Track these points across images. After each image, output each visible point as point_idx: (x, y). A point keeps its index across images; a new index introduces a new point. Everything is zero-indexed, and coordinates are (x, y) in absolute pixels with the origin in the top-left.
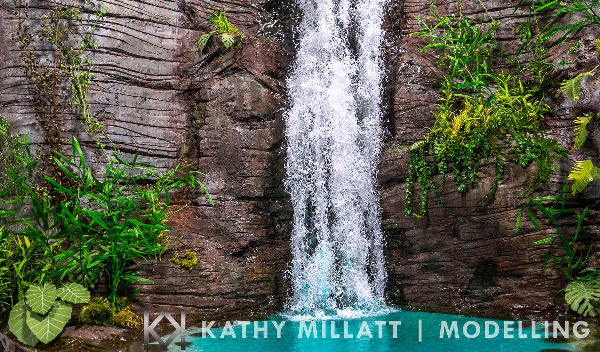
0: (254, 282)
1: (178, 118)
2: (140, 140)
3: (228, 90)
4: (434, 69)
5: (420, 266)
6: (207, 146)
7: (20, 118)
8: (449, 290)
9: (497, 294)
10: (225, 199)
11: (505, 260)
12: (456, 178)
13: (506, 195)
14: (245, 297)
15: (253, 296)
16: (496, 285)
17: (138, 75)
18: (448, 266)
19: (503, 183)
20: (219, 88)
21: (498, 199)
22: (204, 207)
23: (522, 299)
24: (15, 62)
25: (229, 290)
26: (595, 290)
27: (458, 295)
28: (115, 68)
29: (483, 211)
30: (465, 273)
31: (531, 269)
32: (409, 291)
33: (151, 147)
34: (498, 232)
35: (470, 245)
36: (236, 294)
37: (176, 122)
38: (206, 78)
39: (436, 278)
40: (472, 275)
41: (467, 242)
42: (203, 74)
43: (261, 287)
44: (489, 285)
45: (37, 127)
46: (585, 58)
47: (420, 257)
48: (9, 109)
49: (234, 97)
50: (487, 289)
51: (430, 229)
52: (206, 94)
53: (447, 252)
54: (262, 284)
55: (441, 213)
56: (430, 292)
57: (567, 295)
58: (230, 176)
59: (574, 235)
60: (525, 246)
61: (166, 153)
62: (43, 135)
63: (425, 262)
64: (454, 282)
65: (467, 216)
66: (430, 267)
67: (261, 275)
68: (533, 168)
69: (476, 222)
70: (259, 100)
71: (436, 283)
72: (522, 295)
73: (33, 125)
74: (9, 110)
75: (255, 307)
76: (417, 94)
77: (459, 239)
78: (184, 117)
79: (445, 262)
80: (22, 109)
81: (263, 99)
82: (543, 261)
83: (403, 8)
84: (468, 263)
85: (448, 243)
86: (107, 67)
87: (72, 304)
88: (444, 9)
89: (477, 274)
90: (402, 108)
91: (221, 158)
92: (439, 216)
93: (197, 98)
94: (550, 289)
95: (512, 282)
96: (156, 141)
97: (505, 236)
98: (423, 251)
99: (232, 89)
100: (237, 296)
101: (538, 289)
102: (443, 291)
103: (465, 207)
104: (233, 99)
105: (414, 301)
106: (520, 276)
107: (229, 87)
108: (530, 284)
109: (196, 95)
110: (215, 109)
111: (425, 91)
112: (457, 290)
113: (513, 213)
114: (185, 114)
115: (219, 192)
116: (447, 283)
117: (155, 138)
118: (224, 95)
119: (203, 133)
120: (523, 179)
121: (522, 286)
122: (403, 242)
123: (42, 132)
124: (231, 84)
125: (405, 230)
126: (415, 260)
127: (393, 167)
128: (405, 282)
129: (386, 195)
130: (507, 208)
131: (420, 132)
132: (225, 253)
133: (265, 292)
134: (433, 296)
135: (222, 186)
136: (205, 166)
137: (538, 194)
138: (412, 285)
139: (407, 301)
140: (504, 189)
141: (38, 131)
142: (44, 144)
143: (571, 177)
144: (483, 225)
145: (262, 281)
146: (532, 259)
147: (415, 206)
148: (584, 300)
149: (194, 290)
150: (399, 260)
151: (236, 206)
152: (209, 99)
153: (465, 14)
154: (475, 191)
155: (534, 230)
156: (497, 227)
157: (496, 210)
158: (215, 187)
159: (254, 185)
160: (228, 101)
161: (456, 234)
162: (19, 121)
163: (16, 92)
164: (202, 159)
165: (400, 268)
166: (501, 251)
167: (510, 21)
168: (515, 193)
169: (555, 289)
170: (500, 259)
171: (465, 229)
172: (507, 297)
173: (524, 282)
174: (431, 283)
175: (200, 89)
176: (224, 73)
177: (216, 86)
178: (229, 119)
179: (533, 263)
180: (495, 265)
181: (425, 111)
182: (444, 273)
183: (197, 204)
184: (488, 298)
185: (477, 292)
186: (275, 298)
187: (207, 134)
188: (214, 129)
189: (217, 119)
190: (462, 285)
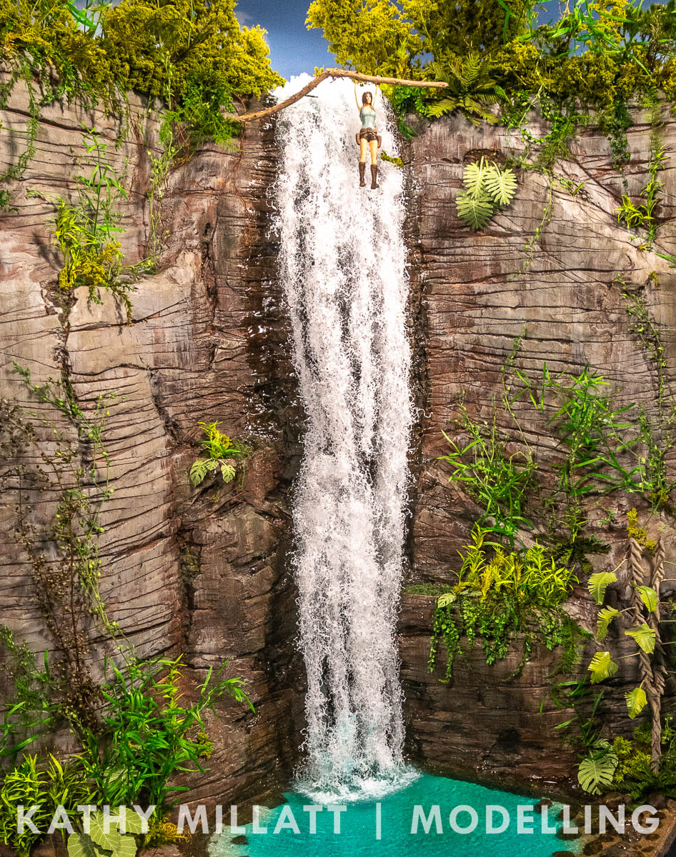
0: (259, 749)
1: (171, 571)
2: (140, 616)
3: (228, 533)
4: (462, 495)
5: (441, 725)
6: (202, 598)
7: (25, 625)
8: (471, 753)
9: (518, 763)
10: (225, 659)
11: (527, 732)
12: (484, 649)
13: (532, 673)
14: (254, 769)
15: (260, 766)
16: (518, 754)
17: (134, 539)
18: (471, 728)
19: (530, 660)
20: (216, 531)
21: (525, 675)
22: (201, 670)
23: (541, 770)
24: (10, 557)
25: (239, 767)
26: (603, 770)
27: (479, 758)
28: (117, 544)
29: (509, 684)
30: (488, 738)
31: (550, 744)
32: (428, 748)
33: (150, 619)
34: (521, 705)
35: (493, 713)
36: (246, 769)
37: (169, 577)
38: (199, 517)
39: (458, 739)
40: (495, 741)
41: (491, 709)
42: (196, 511)
43: (266, 753)
44: (511, 752)
45: (45, 634)
46: (616, 523)
47: (442, 715)
48: (8, 613)
49: (236, 543)
50: (509, 755)
51: (453, 689)
52: (200, 536)
53: (470, 715)
54: (267, 749)
55: (466, 676)
56: (451, 752)
57: (580, 774)
58: (230, 632)
59: (592, 713)
60: (546, 723)
61: (162, 620)
62: (52, 641)
63: (447, 722)
64: (477, 746)
65: (493, 685)
66: (453, 727)
67: (265, 739)
68: (559, 651)
69: (501, 692)
70: (261, 537)
71: (457, 744)
72: (541, 767)
73: (41, 632)
74: (8, 615)
75: (262, 778)
76: (441, 521)
77: (483, 704)
78: (175, 568)
79: (468, 724)
80: (26, 613)
81: (266, 536)
82: (561, 738)
83: (425, 398)
84: (491, 729)
85: (471, 707)
86: (110, 547)
87: (133, 834)
88: (474, 410)
89: (499, 740)
90: (422, 533)
91: (219, 611)
92: (464, 679)
93: (188, 539)
94: (565, 762)
95: (532, 753)
96: (153, 609)
97: (529, 711)
98: (444, 709)
99: (233, 533)
100: (248, 771)
101: (555, 761)
102: (465, 753)
103: (491, 675)
104: (235, 545)
105: (433, 759)
106: (540, 748)
107: (230, 530)
108: (548, 757)
109: (187, 535)
110: (213, 556)
111: (450, 520)
112: (479, 754)
113: (537, 691)
114: (176, 563)
115: (218, 651)
116: (469, 745)
117: (151, 606)
118: (223, 539)
119: (197, 583)
120: (548, 660)
121: (541, 758)
122: (422, 694)
123: (50, 638)
124: (232, 527)
125: (426, 684)
126: (436, 718)
127: (414, 616)
128: (425, 737)
129: (405, 644)
130: (532, 684)
131: (443, 567)
132: (228, 721)
133: (270, 757)
134: (453, 757)
135: (221, 645)
136: (198, 621)
137: (559, 676)
138: (431, 742)
139: (426, 758)
140: (531, 667)
141: (46, 637)
142: (54, 650)
143: (591, 667)
144: (508, 696)
145: (267, 745)
146: (551, 736)
147: (439, 665)
148: (593, 780)
149: (212, 778)
150: (417, 713)
151: (237, 666)
152: (204, 543)
153: (499, 425)
154: (503, 663)
155: (555, 709)
156: (522, 702)
157: (522, 685)
158: (213, 646)
159: (256, 638)
160: (228, 546)
161: (480, 698)
162: (24, 629)
163: (16, 594)
164: (196, 613)
165: (418, 723)
166: (524, 722)
167: (547, 453)
168: (540, 672)
169: (571, 762)
170: (523, 731)
171: (490, 697)
172: (527, 767)
173: (543, 755)
174: (452, 744)
175: (193, 529)
176: (223, 511)
177: (213, 529)
178: (229, 567)
179: (553, 739)
180: (518, 735)
181: (450, 544)
182: (466, 735)
183: (192, 666)
184: (509, 765)
185: (498, 757)
186: (280, 761)
187: (203, 584)
188: (212, 579)
189: (215, 566)
190: (485, 749)
